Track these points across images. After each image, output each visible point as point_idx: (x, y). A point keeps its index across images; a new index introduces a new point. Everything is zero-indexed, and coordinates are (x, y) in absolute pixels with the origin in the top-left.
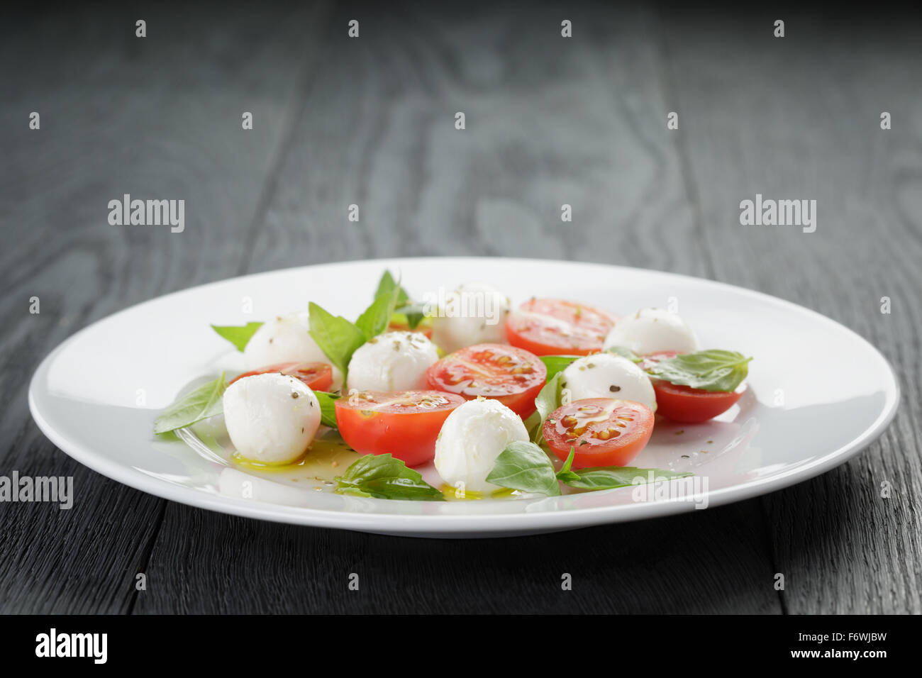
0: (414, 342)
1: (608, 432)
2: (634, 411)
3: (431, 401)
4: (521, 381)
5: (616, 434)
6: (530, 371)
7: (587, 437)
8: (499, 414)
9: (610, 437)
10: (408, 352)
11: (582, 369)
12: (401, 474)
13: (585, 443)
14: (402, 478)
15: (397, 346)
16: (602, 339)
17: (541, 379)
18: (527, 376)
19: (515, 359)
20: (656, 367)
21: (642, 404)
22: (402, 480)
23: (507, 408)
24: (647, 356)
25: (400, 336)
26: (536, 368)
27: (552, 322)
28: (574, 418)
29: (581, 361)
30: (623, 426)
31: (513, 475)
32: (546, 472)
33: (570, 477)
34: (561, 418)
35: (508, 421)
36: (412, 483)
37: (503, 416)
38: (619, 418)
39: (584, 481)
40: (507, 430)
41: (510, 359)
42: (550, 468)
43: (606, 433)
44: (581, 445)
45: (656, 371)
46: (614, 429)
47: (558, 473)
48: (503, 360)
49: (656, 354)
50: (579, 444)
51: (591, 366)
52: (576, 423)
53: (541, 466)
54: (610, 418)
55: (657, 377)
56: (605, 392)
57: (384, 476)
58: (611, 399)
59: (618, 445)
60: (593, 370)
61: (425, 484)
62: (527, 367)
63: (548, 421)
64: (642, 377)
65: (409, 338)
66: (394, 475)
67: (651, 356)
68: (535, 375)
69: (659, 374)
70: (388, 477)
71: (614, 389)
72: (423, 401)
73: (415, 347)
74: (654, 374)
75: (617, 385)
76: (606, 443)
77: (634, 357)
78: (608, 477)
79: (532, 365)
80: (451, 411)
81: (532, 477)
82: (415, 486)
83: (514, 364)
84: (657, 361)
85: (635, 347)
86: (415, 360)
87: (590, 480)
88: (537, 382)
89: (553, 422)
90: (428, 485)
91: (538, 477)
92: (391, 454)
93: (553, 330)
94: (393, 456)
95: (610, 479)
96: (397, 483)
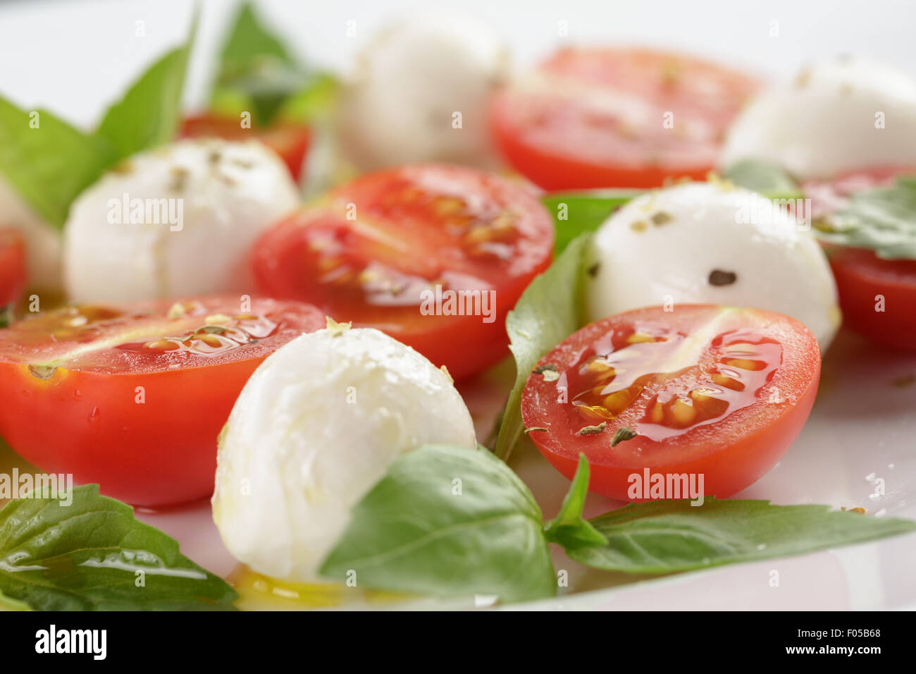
0: (227, 169)
1: (690, 404)
2: (765, 341)
3: (223, 333)
4: (486, 265)
5: (717, 407)
6: (511, 237)
7: (632, 421)
8: (379, 371)
9: (698, 417)
10: (206, 195)
11: (638, 227)
12: (126, 539)
13: (627, 436)
14: (132, 548)
15: (179, 183)
16: (719, 139)
17: (536, 256)
18: (502, 251)
19: (476, 202)
20: (840, 213)
21: (790, 320)
22: (129, 555)
23: (410, 349)
24: (820, 180)
25: (190, 156)
26: (527, 226)
27: (605, 101)
28: (606, 363)
29: (641, 205)
30: (736, 386)
31: (404, 550)
32: (503, 531)
33: (580, 536)
34: (572, 364)
35: (407, 387)
36: (156, 565)
37: (391, 378)
38: (725, 361)
39: (619, 546)
40: (398, 416)
41: (463, 204)
42: (519, 519)
43: (684, 408)
44: (618, 441)
45: (839, 223)
46: (709, 394)
47: (549, 525)
48: (447, 207)
49: (846, 175)
50: (612, 440)
51: (660, 219)
52: (611, 378)
53: (491, 518)
54: (703, 359)
55: (840, 240)
56: (695, 288)
57: (84, 544)
58: (711, 307)
59: (717, 440)
60: (667, 229)
61: (190, 565)
62: (502, 224)
63: (538, 373)
64: (798, 245)
65: (215, 159)
66: (108, 542)
67: (837, 179)
68: (524, 246)
69: (849, 232)
70: (97, 545)
71: (721, 278)
72: (202, 332)
73: (228, 182)
74: (831, 231)
75: (727, 266)
76: (683, 437)
77: (784, 188)
78: (685, 533)
79: (519, 217)
80: (261, 360)
81: (459, 550)
82: (164, 571)
83: (472, 219)
84: (844, 195)
85: (797, 160)
86: (223, 217)
87: (637, 547)
88: (524, 265)
89: (549, 376)
90: (198, 569)
91: (478, 549)
92: (97, 486)
93: (605, 123)
94: (103, 491)
95: (691, 542)
96: (118, 564)
